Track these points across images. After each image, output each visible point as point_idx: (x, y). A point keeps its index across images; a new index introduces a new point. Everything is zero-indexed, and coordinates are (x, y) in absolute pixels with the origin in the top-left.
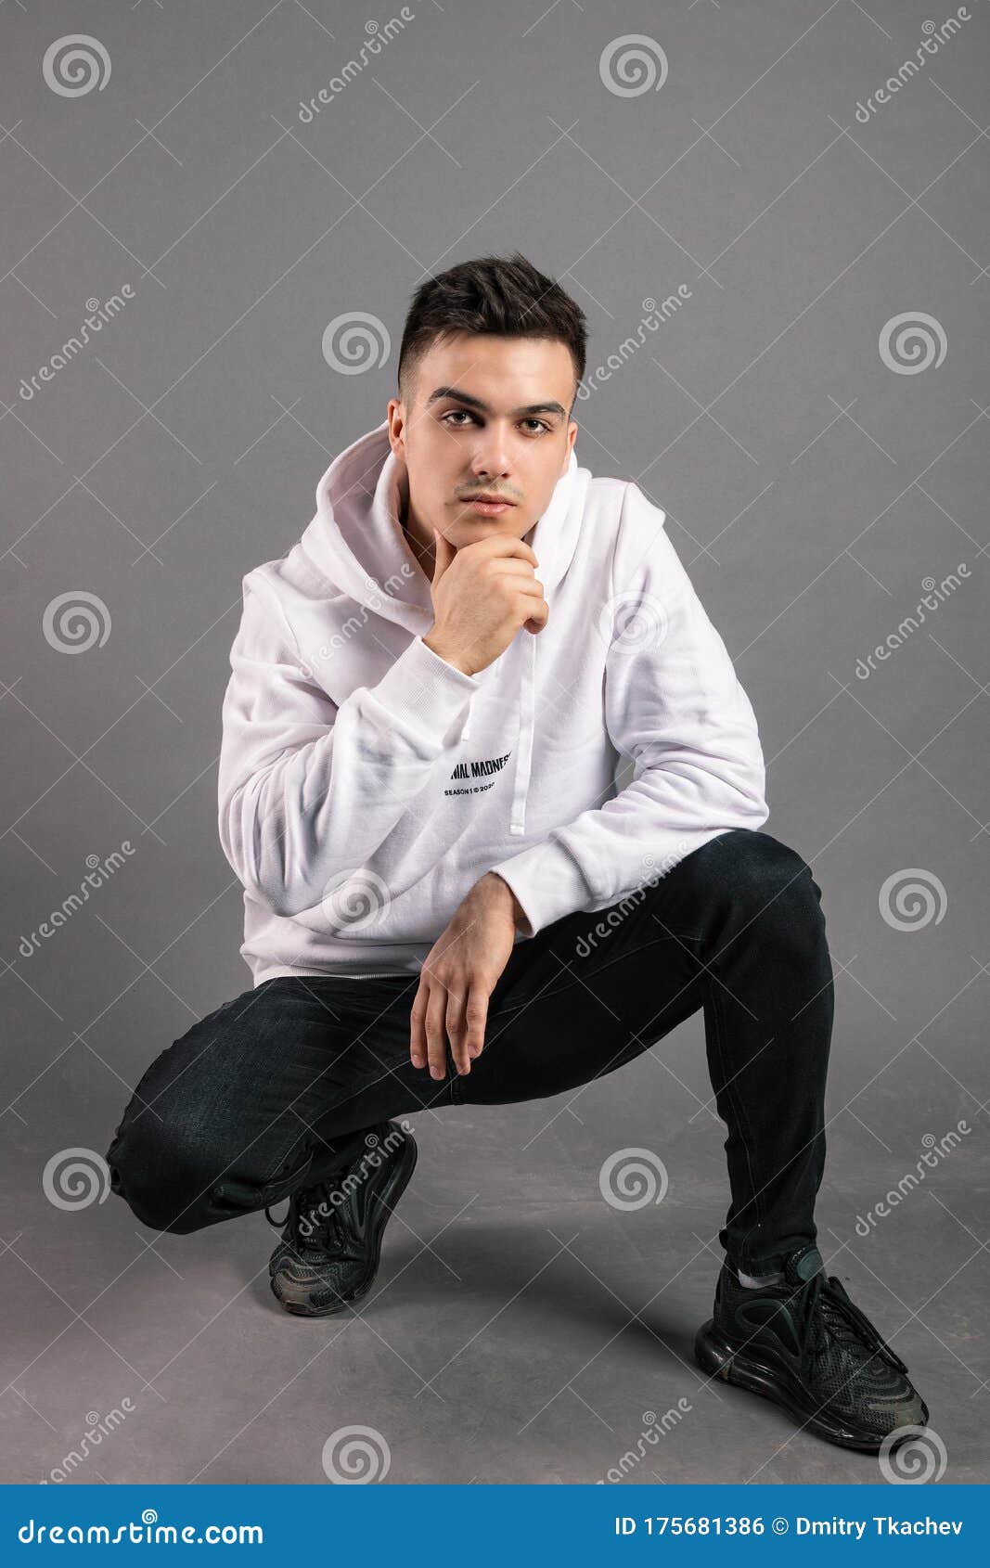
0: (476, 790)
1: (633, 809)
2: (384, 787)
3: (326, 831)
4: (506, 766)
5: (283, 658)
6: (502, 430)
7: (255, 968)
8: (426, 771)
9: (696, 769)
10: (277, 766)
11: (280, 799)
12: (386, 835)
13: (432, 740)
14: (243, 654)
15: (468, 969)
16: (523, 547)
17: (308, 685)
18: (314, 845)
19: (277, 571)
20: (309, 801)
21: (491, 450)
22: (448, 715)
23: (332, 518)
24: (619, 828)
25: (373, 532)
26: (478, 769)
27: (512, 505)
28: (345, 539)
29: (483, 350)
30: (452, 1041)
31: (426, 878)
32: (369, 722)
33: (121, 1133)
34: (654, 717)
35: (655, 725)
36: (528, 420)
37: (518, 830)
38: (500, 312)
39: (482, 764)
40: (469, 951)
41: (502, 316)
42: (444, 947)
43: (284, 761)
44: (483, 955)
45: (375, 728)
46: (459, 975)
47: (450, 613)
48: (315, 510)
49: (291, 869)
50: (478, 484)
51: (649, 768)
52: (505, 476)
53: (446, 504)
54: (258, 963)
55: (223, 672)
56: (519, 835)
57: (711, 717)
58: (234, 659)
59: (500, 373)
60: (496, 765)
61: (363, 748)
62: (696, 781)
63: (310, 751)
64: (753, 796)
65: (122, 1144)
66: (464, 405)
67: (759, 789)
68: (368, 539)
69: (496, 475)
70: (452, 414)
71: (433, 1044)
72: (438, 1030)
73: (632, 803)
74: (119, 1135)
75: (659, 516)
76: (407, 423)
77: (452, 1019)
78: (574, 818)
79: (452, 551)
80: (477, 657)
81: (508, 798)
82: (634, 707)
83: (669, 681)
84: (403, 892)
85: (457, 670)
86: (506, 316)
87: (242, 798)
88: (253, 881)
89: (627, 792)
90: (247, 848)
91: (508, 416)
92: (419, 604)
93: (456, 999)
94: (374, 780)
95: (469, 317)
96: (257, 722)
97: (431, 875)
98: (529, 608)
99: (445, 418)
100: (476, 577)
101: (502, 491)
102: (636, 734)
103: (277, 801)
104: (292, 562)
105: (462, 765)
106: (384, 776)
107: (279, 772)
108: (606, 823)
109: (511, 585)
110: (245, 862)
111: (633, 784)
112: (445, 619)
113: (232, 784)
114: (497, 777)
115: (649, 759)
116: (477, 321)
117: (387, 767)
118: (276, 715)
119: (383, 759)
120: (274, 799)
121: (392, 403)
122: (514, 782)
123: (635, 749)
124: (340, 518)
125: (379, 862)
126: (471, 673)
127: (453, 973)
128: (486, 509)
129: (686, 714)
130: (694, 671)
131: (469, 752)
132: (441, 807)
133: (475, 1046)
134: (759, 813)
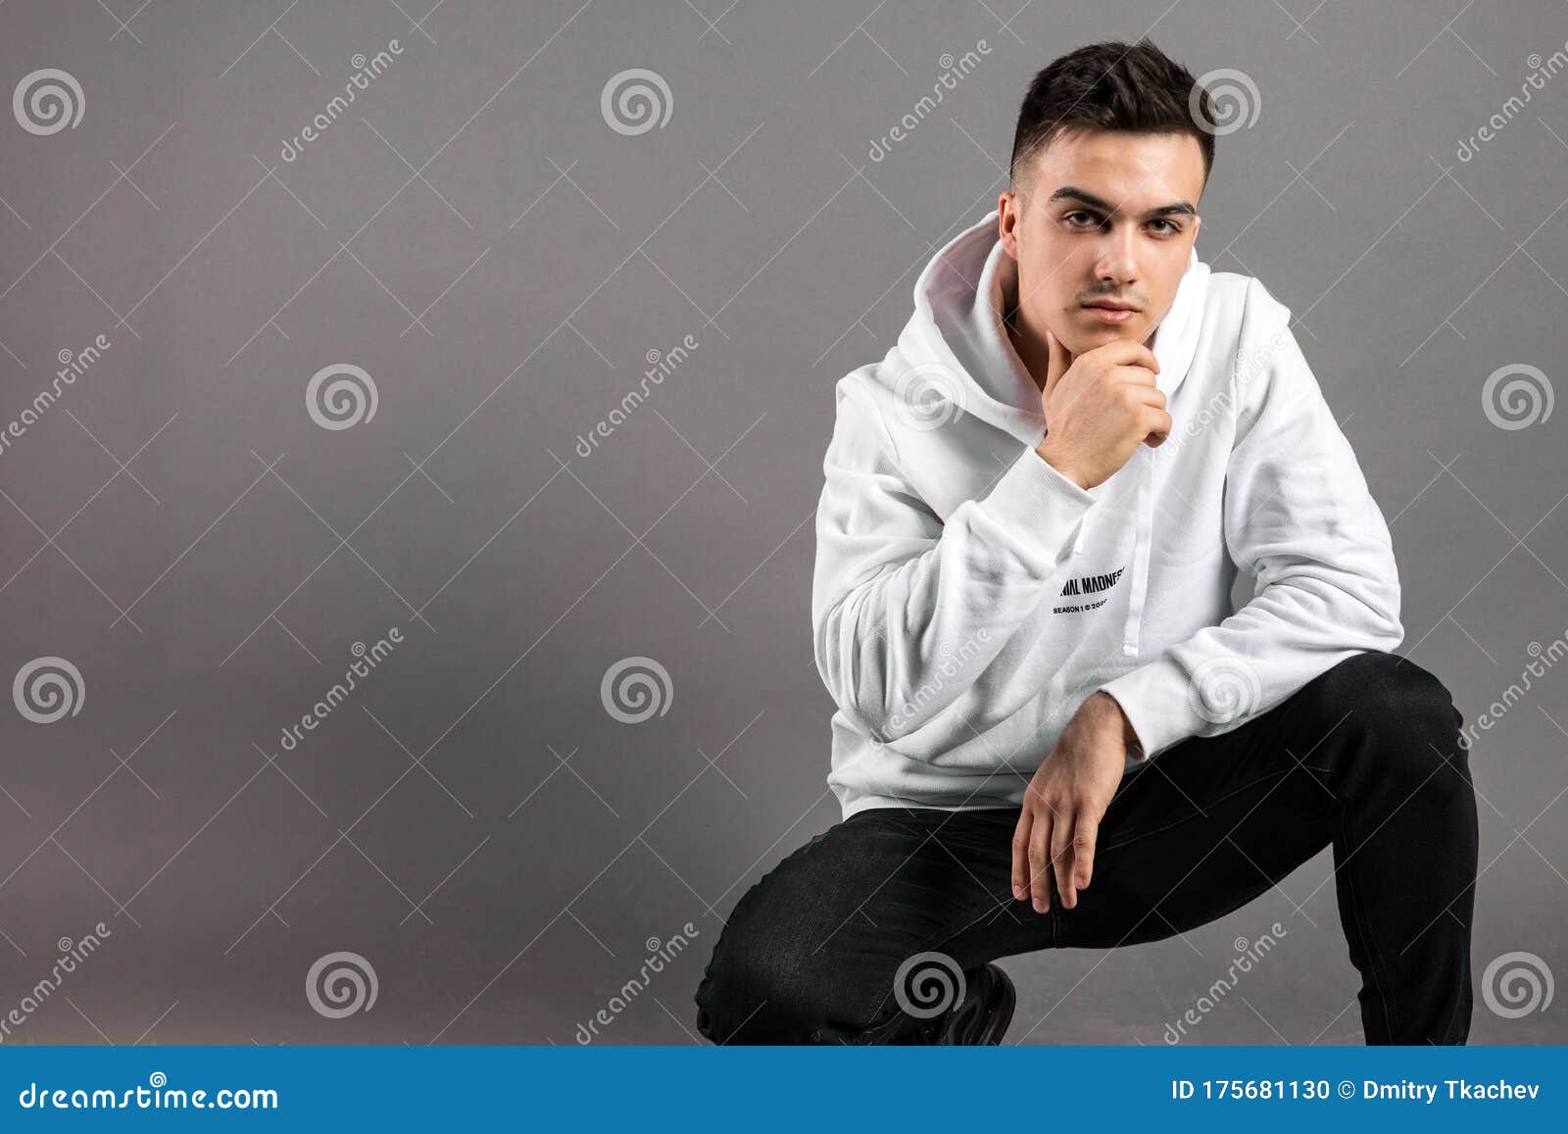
0: (1087, 607)
1: (1255, 626)
2: (993, 608)
3: (931, 652)
4: (1120, 582)
5: (881, 468)
6: (1128, 233)
7: (843, 800)
8: (1036, 592)
9: (1323, 583)
10: (878, 581)
11: (881, 618)
12: (993, 657)
13: (1044, 557)
14: (837, 462)
15: (1076, 794)
16: (1144, 352)
17: (907, 495)
18: (918, 668)
19: (873, 375)
20: (914, 620)
21: (1118, 255)
22: (1061, 531)
23: (932, 319)
24: (1241, 646)
25: (976, 334)
26: (1089, 585)
27: (1136, 311)
28: (947, 341)
29: (1110, 147)
30: (1057, 871)
31: (1030, 703)
32: (979, 538)
33: (710, 973)
34: (1279, 528)
35: (1282, 537)
36: (1157, 221)
37: (1132, 651)
38: (1132, 107)
39: (1094, 579)
40: (1077, 773)
41: (1135, 112)
42: (1049, 772)
43: (885, 577)
44: (1092, 778)
45: (985, 545)
46: (1066, 801)
47: (1067, 424)
48: (913, 308)
49: (892, 692)
50: (1102, 290)
51: (1272, 584)
52: (1131, 282)
53: (1066, 309)
54: (847, 792)
55: (816, 482)
56: (1133, 656)
57: (1343, 528)
58: (828, 468)
59: (1131, 172)
60: (1108, 581)
61: (973, 567)
62: (1325, 598)
63: (914, 567)
64: (1386, 614)
65: (712, 986)
66: (1090, 206)
67: (1394, 607)
68: (970, 341)
69: (1122, 282)
70: (1073, 215)
71: (1037, 875)
72: (1043, 859)
73: (1252, 619)
74: (708, 974)
75: (1284, 314)
76: (1022, 220)
77: (1058, 848)
78: (1191, 635)
79: (1067, 358)
80: (1096, 471)
81: (1122, 616)
82: (1257, 517)
83: (1296, 490)
84: (1008, 717)
85: (1076, 486)
86: (1138, 110)
87: (840, 614)
88: (852, 705)
89: (1249, 608)
90: (846, 670)
91: (1136, 218)
92: (1031, 412)
93: (1063, 827)
94: (983, 600)
95: (1099, 112)
96: (854, 536)
97: (1036, 699)
98: (1152, 420)
99: (1068, 218)
100: (1098, 385)
101: (1127, 298)
102: (1259, 548)
103: (879, 620)
104: (888, 365)
105: (1071, 581)
106: (994, 595)
107: (881, 589)
108: (1224, 640)
109: (1134, 396)
110: (843, 683)
111: (1254, 601)
112: (1061, 430)
113: (828, 603)
114: (1109, 593)
115: (1272, 574)
116: (1107, 117)
117: (997, 586)
118: (873, 529)
119: (995, 577)
120: (875, 618)
121: (1004, 196)
122: (1129, 600)
123: (1258, 564)
124: (939, 320)
125: (984, 686)
126: (1087, 487)
127: (1060, 798)
128: (1109, 316)
129: (1313, 525)
130: (1323, 479)
131: (1081, 567)
132: (1051, 625)
133: (1082, 876)
134: (1394, 634)
